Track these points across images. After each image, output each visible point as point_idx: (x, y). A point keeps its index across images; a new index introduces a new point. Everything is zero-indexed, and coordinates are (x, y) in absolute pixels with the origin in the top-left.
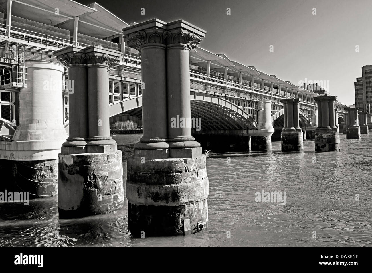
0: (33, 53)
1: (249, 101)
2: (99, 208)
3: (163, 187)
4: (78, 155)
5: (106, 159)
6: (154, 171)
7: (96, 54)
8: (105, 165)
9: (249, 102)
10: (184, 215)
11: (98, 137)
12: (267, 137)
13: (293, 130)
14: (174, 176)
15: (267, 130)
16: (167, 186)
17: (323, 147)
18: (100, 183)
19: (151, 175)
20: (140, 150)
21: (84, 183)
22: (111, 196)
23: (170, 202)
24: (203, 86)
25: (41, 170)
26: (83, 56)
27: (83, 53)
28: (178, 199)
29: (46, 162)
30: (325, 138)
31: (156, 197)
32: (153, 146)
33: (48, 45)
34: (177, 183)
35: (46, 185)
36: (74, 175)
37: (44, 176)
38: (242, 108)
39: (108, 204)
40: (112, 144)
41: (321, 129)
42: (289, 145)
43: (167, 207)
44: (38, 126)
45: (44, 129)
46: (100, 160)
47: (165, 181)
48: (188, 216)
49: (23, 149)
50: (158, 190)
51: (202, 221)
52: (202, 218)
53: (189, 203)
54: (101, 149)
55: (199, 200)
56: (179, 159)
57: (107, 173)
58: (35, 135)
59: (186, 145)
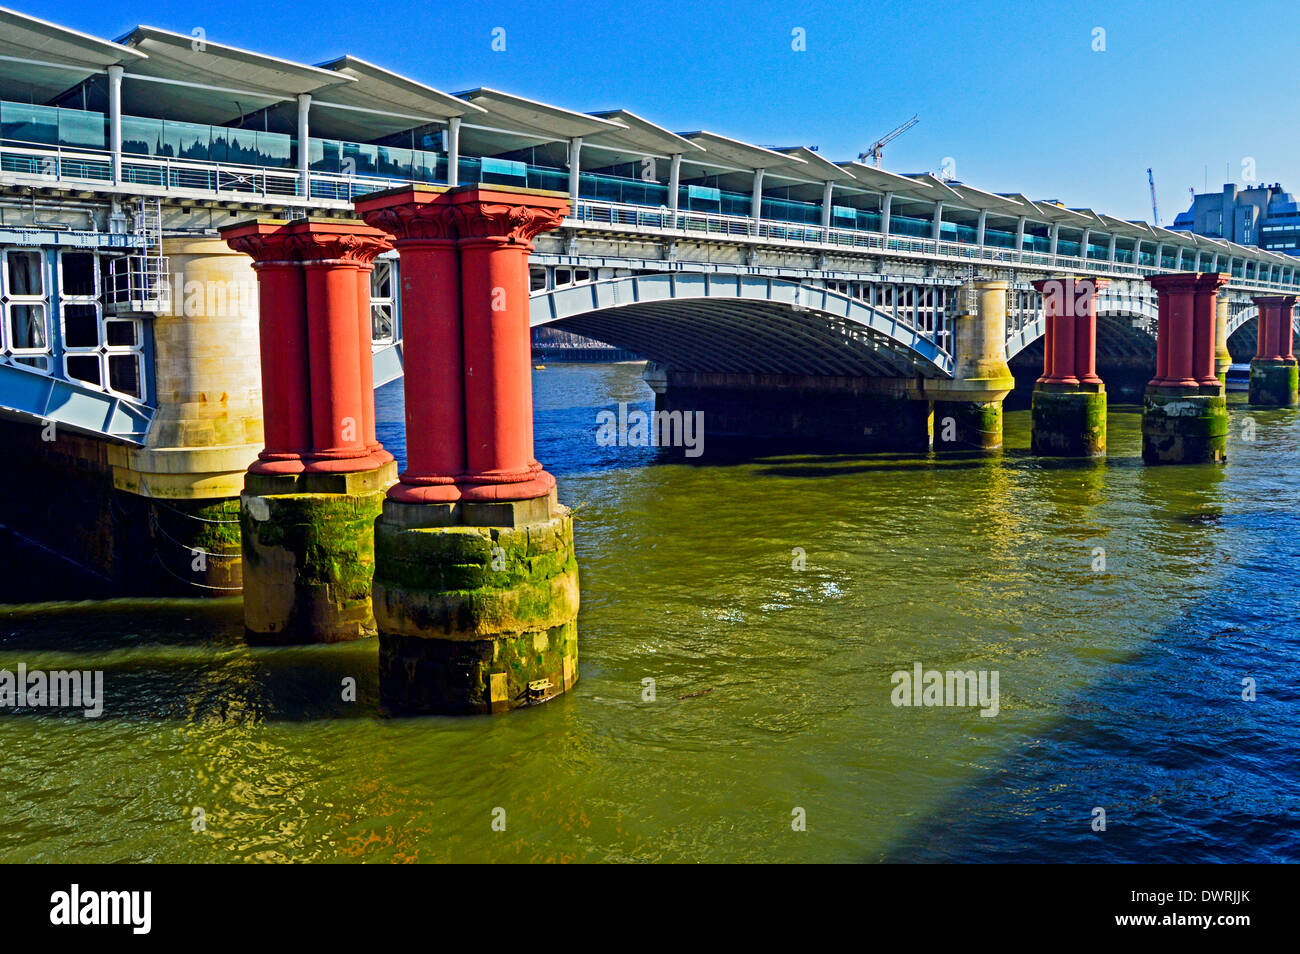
0: (186, 210)
1: (920, 289)
2: (335, 628)
3: (437, 596)
4: (281, 496)
5: (351, 508)
6: (420, 558)
7: (318, 238)
8: (347, 522)
9: (921, 293)
10: (491, 663)
11: (332, 452)
12: (987, 406)
13: (1071, 387)
14: (464, 571)
15: (984, 383)
16: (448, 593)
17: (1166, 446)
18: (337, 567)
19: (413, 564)
20: (393, 505)
21: (295, 566)
22: (366, 601)
23: (453, 631)
24: (739, 249)
25: (214, 525)
26: (288, 241)
27: (288, 236)
28: (475, 626)
29: (226, 504)
30: (1171, 418)
31: (422, 618)
32: (419, 496)
33: (221, 189)
34: (474, 588)
35: (232, 560)
36: (274, 547)
37: (222, 539)
38: (891, 313)
39: (360, 621)
41: (1162, 384)
42: (1054, 434)
43: (449, 641)
44: (202, 410)
45: (218, 418)
46: (335, 513)
47: (442, 581)
48: (501, 667)
49: (165, 471)
50: (428, 601)
51: (543, 681)
52: (543, 672)
53: (502, 636)
54: (337, 483)
55: (531, 630)
56: (482, 529)
57: (354, 544)
58: (197, 432)
59: (500, 496)
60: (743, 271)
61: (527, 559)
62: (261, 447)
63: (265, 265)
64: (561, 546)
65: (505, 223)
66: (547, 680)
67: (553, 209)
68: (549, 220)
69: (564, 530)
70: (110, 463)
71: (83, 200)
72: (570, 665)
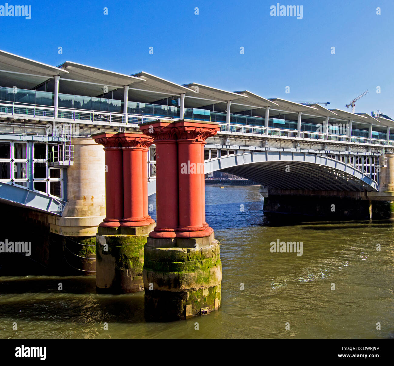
0: (81, 128)
2: (130, 287)
3: (166, 274)
4: (111, 236)
5: (137, 241)
6: (160, 259)
7: (127, 139)
8: (136, 246)
9: (364, 158)
10: (186, 301)
11: (131, 219)
14: (176, 264)
16: (170, 273)
18: (131, 263)
19: (157, 262)
20: (151, 239)
21: (115, 263)
22: (141, 277)
23: (172, 288)
25: (87, 247)
26: (116, 140)
27: (117, 138)
28: (180, 286)
29: (92, 238)
31: (160, 283)
32: (161, 236)
33: (94, 120)
34: (179, 271)
35: (92, 260)
36: (107, 255)
37: (90, 252)
39: (139, 285)
40: (143, 226)
43: (170, 292)
44: (84, 203)
45: (90, 205)
46: (131, 242)
47: (168, 268)
48: (190, 302)
49: (70, 226)
50: (162, 276)
51: (206, 308)
52: (207, 304)
53: (191, 290)
54: (132, 231)
55: (202, 288)
56: (183, 248)
57: (138, 254)
58: (82, 211)
59: (191, 236)
60: (294, 151)
61: (201, 260)
62: (104, 217)
63: (108, 149)
64: (214, 256)
65: (194, 134)
66: (208, 307)
67: (213, 129)
68: (211, 133)
69: (215, 250)
70: (49, 222)
71: (43, 124)
72: (218, 303)
